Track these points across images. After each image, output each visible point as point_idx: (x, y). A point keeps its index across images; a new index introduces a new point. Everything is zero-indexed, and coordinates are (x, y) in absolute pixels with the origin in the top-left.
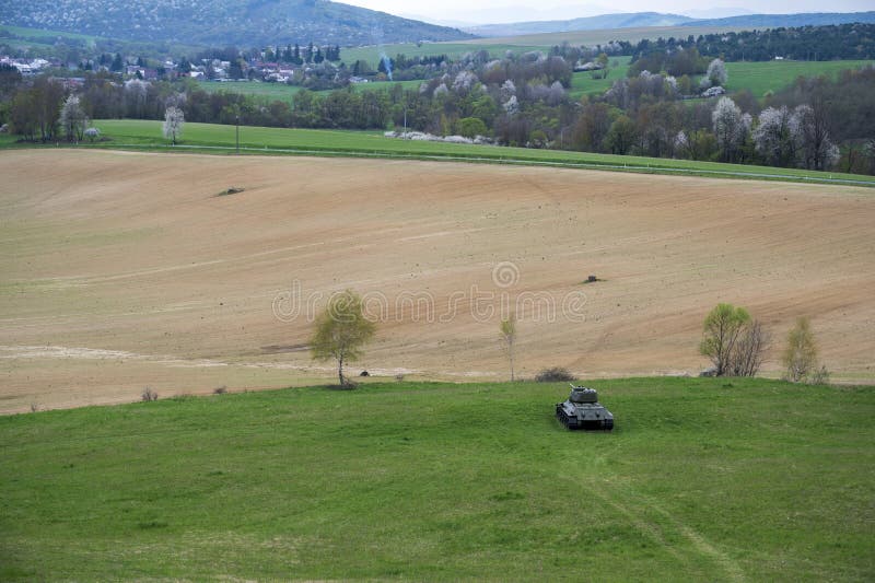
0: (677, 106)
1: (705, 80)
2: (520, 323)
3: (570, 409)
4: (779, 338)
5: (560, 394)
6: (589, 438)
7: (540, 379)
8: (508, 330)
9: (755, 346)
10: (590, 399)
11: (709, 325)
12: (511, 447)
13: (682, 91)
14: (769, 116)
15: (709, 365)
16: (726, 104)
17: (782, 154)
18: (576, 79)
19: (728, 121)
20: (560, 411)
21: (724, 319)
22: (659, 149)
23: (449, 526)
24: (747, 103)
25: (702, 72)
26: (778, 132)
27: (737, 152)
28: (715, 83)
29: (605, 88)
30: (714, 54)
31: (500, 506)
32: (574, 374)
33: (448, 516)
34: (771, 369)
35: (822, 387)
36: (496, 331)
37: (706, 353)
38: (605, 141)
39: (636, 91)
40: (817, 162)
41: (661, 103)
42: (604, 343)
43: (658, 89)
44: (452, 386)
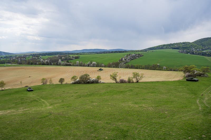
0: (37, 60)
1: (40, 58)
2: (22, 82)
3: (28, 89)
4: (49, 81)
5: (27, 88)
6: (30, 92)
7: (25, 87)
8: (21, 82)
9: (46, 81)
10: (31, 88)
11: (42, 80)
12: (22, 94)
13: (37, 59)
14: (46, 61)
15: (42, 84)
16: (42, 60)
17: (48, 64)
18: (27, 58)
19: (42, 61)
20: (27, 90)
21: (43, 79)
22: (36, 64)
23: (16, 103)
24: (44, 60)
25: (39, 57)
26: (47, 62)
27: (43, 64)
28: (41, 58)
29: (30, 59)
30: (40, 55)
31: (21, 100)
32: (28, 86)
33: (16, 102)
34: (48, 83)
35: (53, 85)
36: (20, 83)
37: (42, 82)
38: (30, 64)
39: (33, 59)
40: (51, 65)
41: (35, 60)
42: (32, 83)
43: (35, 59)
44: (15, 89)
